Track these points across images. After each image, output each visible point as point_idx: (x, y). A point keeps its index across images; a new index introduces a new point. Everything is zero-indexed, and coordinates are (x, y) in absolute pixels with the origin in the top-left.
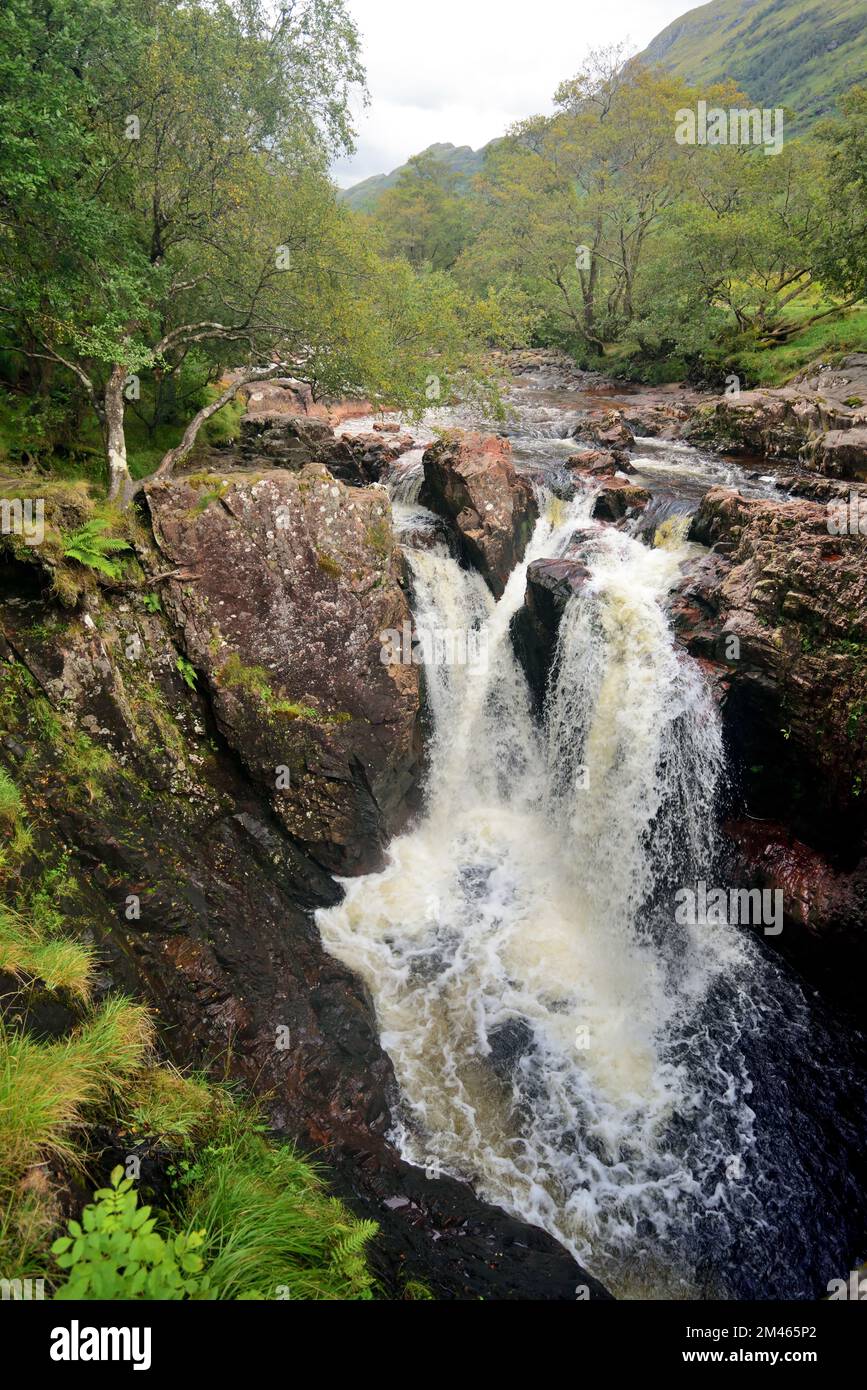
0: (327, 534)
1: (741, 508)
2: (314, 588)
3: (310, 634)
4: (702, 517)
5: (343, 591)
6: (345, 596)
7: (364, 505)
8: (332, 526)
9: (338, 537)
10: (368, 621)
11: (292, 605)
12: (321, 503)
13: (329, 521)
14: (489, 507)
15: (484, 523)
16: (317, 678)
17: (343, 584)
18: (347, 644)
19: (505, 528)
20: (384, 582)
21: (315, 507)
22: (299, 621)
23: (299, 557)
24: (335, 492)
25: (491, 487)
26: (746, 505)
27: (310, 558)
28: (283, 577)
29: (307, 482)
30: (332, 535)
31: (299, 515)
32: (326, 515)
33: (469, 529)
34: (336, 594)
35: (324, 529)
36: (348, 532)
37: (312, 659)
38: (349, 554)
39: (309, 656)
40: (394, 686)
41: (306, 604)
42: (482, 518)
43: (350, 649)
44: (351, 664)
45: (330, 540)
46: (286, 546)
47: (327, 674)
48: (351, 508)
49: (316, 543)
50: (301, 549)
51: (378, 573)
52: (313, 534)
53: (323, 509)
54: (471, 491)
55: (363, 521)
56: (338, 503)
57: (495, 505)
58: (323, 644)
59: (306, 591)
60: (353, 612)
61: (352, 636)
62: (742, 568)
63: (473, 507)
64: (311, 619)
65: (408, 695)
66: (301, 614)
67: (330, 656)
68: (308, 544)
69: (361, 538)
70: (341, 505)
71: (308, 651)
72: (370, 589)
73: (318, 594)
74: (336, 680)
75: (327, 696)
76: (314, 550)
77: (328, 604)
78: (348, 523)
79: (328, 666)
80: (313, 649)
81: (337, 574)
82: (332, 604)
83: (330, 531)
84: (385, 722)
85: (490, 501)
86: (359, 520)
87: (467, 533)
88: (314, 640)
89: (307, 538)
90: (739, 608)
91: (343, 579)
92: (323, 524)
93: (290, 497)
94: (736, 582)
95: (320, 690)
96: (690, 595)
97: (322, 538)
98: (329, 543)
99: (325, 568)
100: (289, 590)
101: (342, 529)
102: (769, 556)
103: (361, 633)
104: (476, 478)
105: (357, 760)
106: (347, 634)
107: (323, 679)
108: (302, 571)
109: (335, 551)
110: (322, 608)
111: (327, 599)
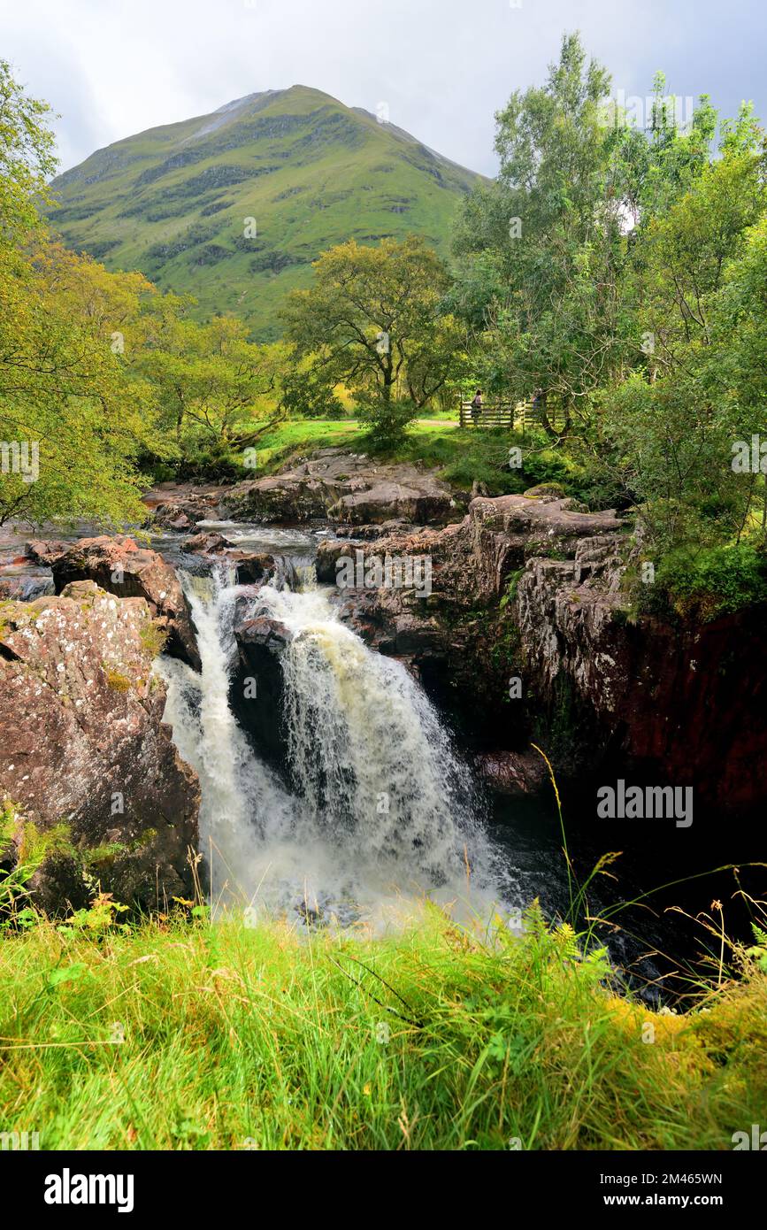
0: (110, 650)
2: (105, 710)
3: (105, 762)
4: (321, 564)
5: (132, 703)
6: (134, 707)
8: (113, 640)
9: (119, 650)
10: (154, 725)
11: (86, 737)
12: (103, 619)
13: (110, 635)
17: (131, 696)
18: (139, 756)
19: (181, 609)
20: (156, 681)
21: (97, 625)
22: (93, 752)
23: (90, 682)
24: (112, 604)
28: (75, 710)
29: (85, 601)
30: (114, 649)
32: (107, 630)
34: (126, 709)
35: (108, 645)
36: (127, 641)
38: (131, 664)
39: (106, 786)
41: (99, 731)
44: (145, 775)
45: (113, 655)
46: (77, 675)
48: (126, 617)
50: (91, 673)
51: (152, 674)
52: (100, 653)
53: (104, 625)
55: (136, 627)
56: (115, 616)
57: (167, 592)
58: (118, 767)
59: (98, 717)
60: (142, 719)
61: (143, 746)
64: (105, 745)
66: (94, 744)
67: (126, 777)
68: (96, 665)
69: (137, 645)
70: (118, 617)
71: (105, 781)
73: (110, 715)
74: (134, 799)
76: (102, 670)
77: (119, 722)
78: (126, 632)
80: (110, 777)
81: (125, 686)
82: (123, 720)
83: (112, 646)
86: (133, 627)
89: (95, 659)
91: (131, 690)
92: (106, 640)
93: (76, 620)
97: (107, 654)
98: (113, 658)
99: (114, 685)
100: (82, 723)
101: (122, 640)
103: (150, 739)
106: (139, 745)
108: (93, 696)
109: (120, 664)
110: (114, 728)
111: (117, 718)
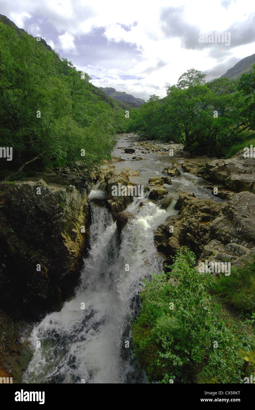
0: (43, 201)
1: (185, 201)
3: (39, 230)
6: (49, 220)
7: (55, 193)
9: (46, 202)
13: (43, 197)
16: (42, 244)
26: (188, 199)
27: (37, 207)
28: (29, 213)
30: (45, 202)
31: (32, 195)
33: (109, 199)
36: (50, 201)
37: (40, 238)
38: (50, 207)
43: (52, 236)
46: (29, 204)
48: (51, 194)
49: (39, 204)
50: (34, 205)
51: (61, 213)
52: (38, 201)
55: (55, 198)
56: (46, 192)
58: (43, 234)
62: (180, 221)
64: (39, 226)
69: (54, 203)
73: (40, 219)
74: (48, 245)
75: (45, 250)
77: (44, 222)
78: (50, 198)
79: (45, 241)
86: (53, 197)
89: (36, 202)
90: (174, 236)
93: (30, 190)
94: (177, 227)
95: (43, 248)
96: (163, 229)
100: (31, 217)
102: (187, 219)
107: (44, 245)
109: (45, 206)
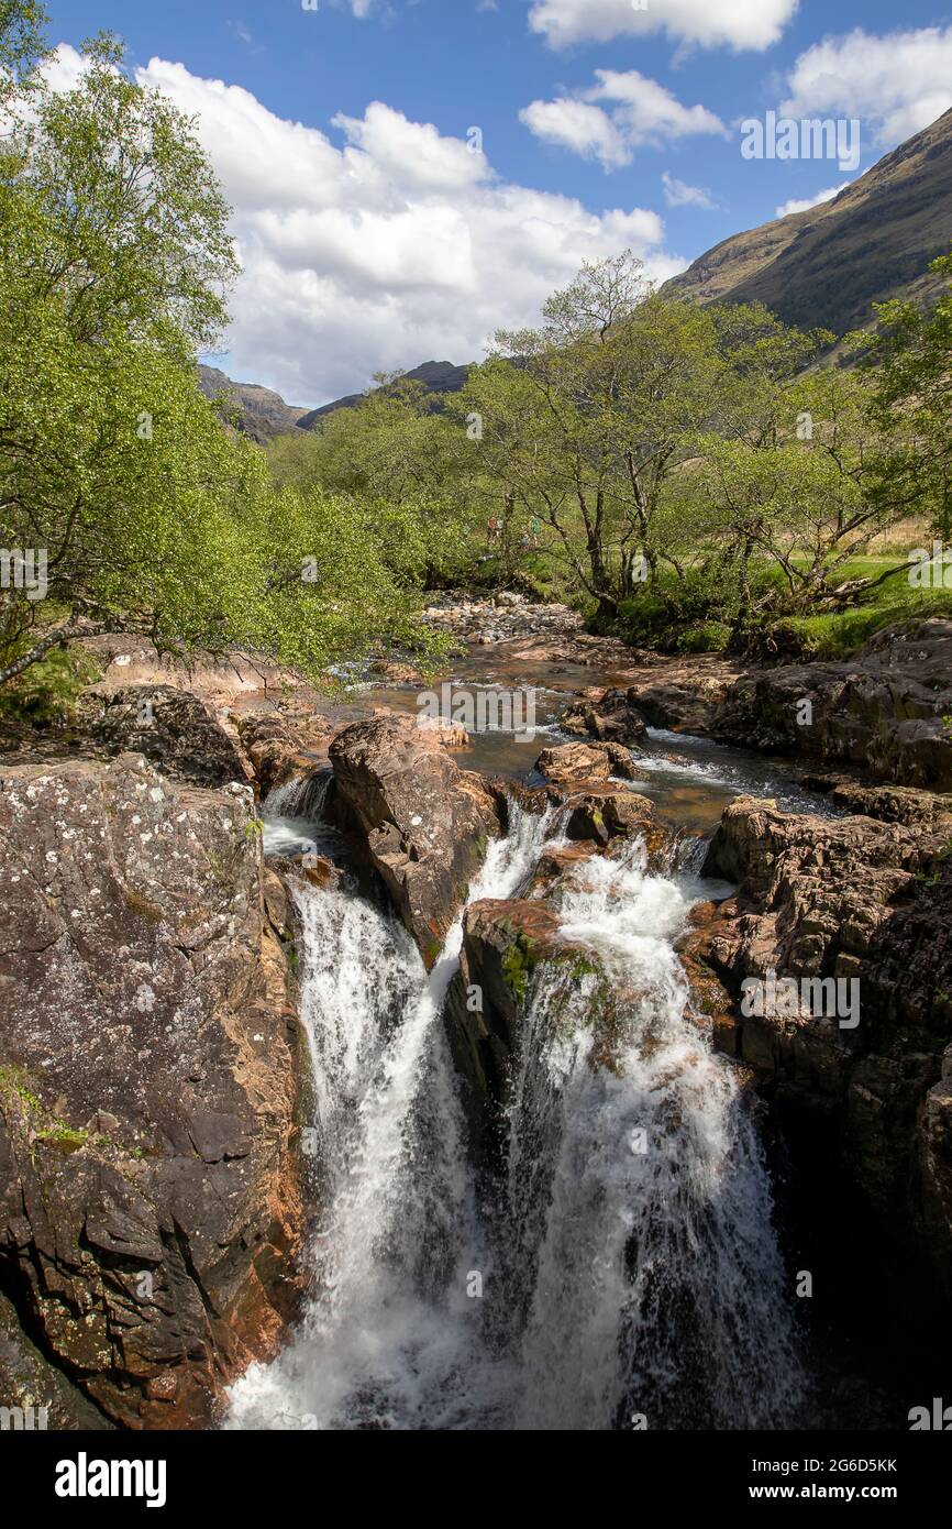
0: (141, 857)
2: (117, 938)
3: (109, 1011)
5: (164, 945)
6: (168, 953)
7: (201, 813)
8: (149, 845)
9: (158, 862)
10: (203, 992)
11: (82, 965)
12: (135, 812)
13: (146, 837)
14: (416, 821)
15: (408, 845)
16: (118, 1084)
17: (166, 935)
18: (169, 1028)
19: (439, 852)
20: (231, 931)
21: (125, 817)
22: (92, 991)
23: (95, 891)
24: (157, 795)
25: (418, 792)
27: (113, 891)
29: (114, 779)
30: (150, 859)
31: (98, 828)
32: (141, 828)
33: (385, 852)
34: (153, 950)
35: (138, 850)
36: (176, 854)
37: (111, 1052)
38: (176, 889)
39: (107, 1047)
40: (244, 1097)
41: (103, 965)
42: (405, 837)
43: (173, 1038)
44: (174, 1061)
45: (146, 866)
46: (76, 875)
47: (134, 1078)
48: (181, 819)
49: (124, 870)
50: (99, 879)
51: (222, 917)
52: (121, 857)
53: (136, 820)
54: (388, 798)
55: (199, 838)
56: (161, 811)
57: (425, 818)
58: (129, 1029)
59: (106, 944)
60: (180, 978)
61: (177, 1017)
63: (393, 822)
64: (112, 989)
65: (267, 1114)
66: (95, 979)
67: (140, 1048)
68: (110, 871)
69: (195, 865)
70: (166, 815)
71: (105, 1039)
72: (208, 941)
73: (125, 949)
74: (149, 1087)
75: (135, 1114)
76: (120, 881)
77: (139, 965)
78: (177, 840)
79: (137, 1065)
80: (114, 1037)
81: (155, 917)
82: (146, 965)
83: (148, 853)
84: (227, 1159)
85: (418, 812)
86: (193, 836)
87: (382, 858)
88: (116, 1021)
89: (109, 862)
91: (164, 925)
92: (137, 842)
95: (124, 1104)
97: (134, 863)
98: (141, 870)
99: (134, 909)
101: (166, 850)
103: (192, 1012)
104: (396, 778)
105: (177, 1225)
106: (169, 1013)
107: (127, 1086)
108: (100, 914)
109: (153, 883)
110: (129, 971)
111: (137, 958)
